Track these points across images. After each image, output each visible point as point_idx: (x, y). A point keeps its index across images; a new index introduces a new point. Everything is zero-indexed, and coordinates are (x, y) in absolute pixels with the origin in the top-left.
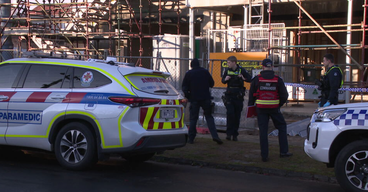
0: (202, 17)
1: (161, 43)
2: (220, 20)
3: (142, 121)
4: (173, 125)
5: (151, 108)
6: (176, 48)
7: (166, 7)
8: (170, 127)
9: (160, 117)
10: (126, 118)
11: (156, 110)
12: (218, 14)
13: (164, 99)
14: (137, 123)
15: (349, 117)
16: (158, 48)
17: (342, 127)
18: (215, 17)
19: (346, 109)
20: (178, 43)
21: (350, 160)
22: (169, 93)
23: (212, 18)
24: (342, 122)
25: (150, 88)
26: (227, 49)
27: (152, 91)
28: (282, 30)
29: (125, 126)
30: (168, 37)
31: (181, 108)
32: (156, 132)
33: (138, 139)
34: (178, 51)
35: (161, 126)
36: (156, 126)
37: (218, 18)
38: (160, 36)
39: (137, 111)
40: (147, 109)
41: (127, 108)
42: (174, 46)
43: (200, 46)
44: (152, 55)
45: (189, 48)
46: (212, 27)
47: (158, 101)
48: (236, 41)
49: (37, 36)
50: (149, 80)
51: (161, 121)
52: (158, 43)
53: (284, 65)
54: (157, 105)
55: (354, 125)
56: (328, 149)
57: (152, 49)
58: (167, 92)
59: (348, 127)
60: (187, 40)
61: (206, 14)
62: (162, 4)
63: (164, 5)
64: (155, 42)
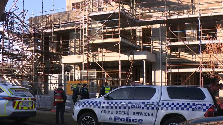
0: (70, 67)
1: (51, 77)
2: (77, 68)
3: (13, 106)
4: (29, 108)
5: (17, 101)
6: (57, 79)
7: (57, 63)
8: (27, 108)
9: (22, 105)
10: (8, 105)
11: (20, 102)
12: (76, 66)
13: (23, 98)
14: (12, 107)
15: (83, 104)
16: (50, 79)
17: (81, 108)
18: (75, 67)
19: (83, 101)
20: (58, 77)
21: (83, 120)
22: (26, 96)
23: (74, 67)
24: (81, 106)
25: (18, 94)
26: (75, 80)
27: (19, 95)
28: (95, 72)
29: (7, 108)
30: (55, 75)
31: (32, 102)
32: (20, 110)
33: (11, 113)
34: (58, 80)
35: (22, 108)
36: (20, 108)
37: (76, 67)
38: (51, 75)
39: (11, 102)
40: (15, 102)
41: (7, 101)
42: (56, 78)
43: (66, 78)
44: (48, 82)
45: (62, 79)
46: (74, 71)
47: (21, 99)
48: (78, 76)
49: (5, 75)
50: (18, 91)
51: (23, 106)
52: (50, 77)
53: (95, 86)
54: (20, 100)
55: (85, 107)
56: (77, 116)
57: (48, 79)
58: (26, 95)
59: (83, 108)
60: (61, 76)
61: (72, 66)
62: (55, 62)
63: (56, 62)
64: (49, 77)
